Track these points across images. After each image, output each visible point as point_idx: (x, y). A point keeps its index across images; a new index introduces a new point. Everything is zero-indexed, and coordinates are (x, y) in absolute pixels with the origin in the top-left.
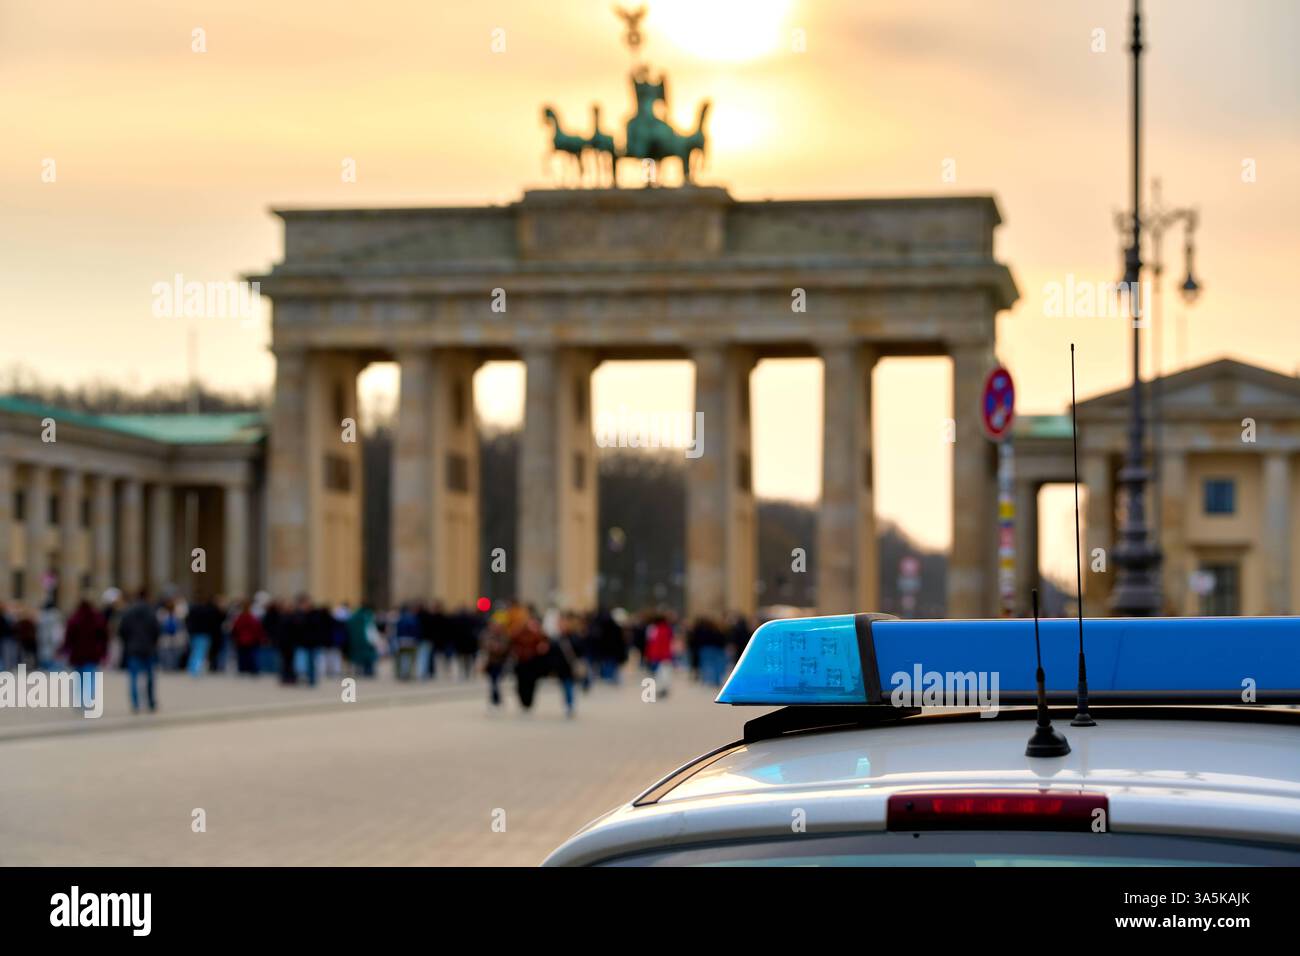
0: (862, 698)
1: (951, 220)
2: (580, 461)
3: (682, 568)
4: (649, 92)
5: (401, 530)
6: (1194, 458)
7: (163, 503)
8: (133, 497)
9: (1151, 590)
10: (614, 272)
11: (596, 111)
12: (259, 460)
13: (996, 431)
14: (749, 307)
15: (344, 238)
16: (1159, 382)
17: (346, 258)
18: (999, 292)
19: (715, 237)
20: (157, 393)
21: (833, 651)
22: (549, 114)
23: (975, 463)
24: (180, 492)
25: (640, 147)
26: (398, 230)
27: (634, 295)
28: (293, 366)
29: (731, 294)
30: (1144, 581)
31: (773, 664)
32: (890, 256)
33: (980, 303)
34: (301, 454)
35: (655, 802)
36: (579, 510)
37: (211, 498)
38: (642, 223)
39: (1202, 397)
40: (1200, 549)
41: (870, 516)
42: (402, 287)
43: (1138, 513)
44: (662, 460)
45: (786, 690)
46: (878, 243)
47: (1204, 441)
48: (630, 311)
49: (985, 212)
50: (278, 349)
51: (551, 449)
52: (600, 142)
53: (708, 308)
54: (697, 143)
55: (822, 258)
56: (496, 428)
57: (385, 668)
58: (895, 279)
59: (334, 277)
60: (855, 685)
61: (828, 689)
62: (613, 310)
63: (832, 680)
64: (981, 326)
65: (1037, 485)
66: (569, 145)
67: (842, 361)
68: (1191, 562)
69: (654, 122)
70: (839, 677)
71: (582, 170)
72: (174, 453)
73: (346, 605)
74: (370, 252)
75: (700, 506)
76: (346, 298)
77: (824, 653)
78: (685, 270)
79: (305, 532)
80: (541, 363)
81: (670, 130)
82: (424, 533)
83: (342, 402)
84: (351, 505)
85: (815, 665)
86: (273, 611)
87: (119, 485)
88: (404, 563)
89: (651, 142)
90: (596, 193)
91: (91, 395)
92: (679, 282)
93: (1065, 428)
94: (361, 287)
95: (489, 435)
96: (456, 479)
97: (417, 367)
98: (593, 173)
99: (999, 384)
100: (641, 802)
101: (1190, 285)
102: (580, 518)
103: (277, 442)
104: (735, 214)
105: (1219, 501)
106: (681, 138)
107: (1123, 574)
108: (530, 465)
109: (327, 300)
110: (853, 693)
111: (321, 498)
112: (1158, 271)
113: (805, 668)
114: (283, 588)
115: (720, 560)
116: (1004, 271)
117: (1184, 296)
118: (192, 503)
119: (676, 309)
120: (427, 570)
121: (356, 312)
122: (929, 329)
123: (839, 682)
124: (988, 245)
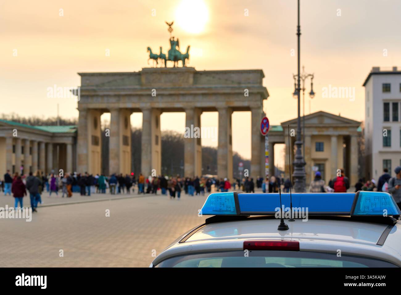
0: (235, 213)
1: (251, 76)
2: (157, 137)
3: (183, 165)
4: (174, 43)
5: (111, 155)
6: (313, 137)
7: (51, 148)
8: (43, 146)
9: (303, 172)
10: (165, 89)
11: (161, 48)
12: (75, 137)
13: (264, 133)
14: (200, 98)
15: (97, 80)
16: (304, 117)
17: (97, 86)
18: (263, 94)
19: (191, 80)
20: (49, 119)
21: (228, 201)
22: (149, 49)
23: (257, 138)
24: (55, 145)
25: (172, 58)
26: (111, 79)
27: (171, 95)
28: (84, 113)
29: (195, 95)
30: (302, 170)
31: (213, 204)
32: (236, 85)
33: (259, 97)
34: (86, 135)
35: (184, 242)
36: (157, 150)
37: (63, 146)
38: (173, 77)
39: (315, 121)
40: (314, 160)
41: (231, 151)
42: (112, 93)
43: (299, 152)
44: (178, 136)
45: (216, 211)
46: (233, 82)
47: (316, 133)
48: (170, 99)
49: (260, 74)
50: (80, 109)
51: (150, 135)
52: (162, 56)
53: (190, 98)
54: (187, 56)
55: (219, 86)
56: (135, 128)
57: (108, 191)
58: (237, 91)
59: (94, 91)
60: (234, 210)
61: (227, 211)
62: (166, 99)
63: (228, 208)
64: (259, 103)
65: (273, 144)
66: (154, 57)
67: (224, 112)
68: (313, 163)
69: (176, 51)
70: (230, 208)
71: (157, 63)
72: (53, 135)
73: (98, 175)
74: (103, 84)
75: (188, 149)
76: (97, 96)
77: (226, 202)
78: (183, 89)
79: (87, 155)
80: (147, 113)
81: (180, 53)
82: (117, 156)
83: (96, 123)
84: (99, 149)
85: (223, 205)
86: (79, 176)
87: (39, 144)
88: (112, 163)
89: (175, 56)
90: (161, 68)
91: (32, 121)
92: (182, 92)
93: (281, 129)
94: (101, 93)
95: (134, 130)
96: (125, 142)
97: (115, 113)
98: (160, 64)
99: (265, 121)
100: (181, 242)
101: (312, 93)
102: (157, 152)
103: (79, 132)
104: (196, 74)
105: (319, 148)
106: (183, 54)
107: (295, 168)
108: (144, 138)
109: (93, 96)
110: (233, 212)
111: (91, 147)
112: (304, 90)
113: (221, 205)
114: (82, 170)
115: (193, 163)
116: (265, 89)
117: (310, 96)
118: (58, 148)
119: (181, 99)
120: (118, 165)
121: (100, 99)
122: (246, 104)
123: (229, 209)
124: (261, 82)
